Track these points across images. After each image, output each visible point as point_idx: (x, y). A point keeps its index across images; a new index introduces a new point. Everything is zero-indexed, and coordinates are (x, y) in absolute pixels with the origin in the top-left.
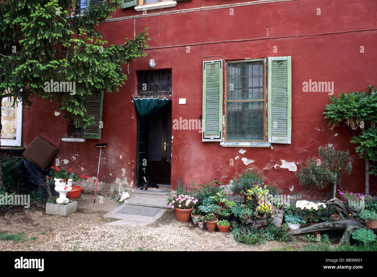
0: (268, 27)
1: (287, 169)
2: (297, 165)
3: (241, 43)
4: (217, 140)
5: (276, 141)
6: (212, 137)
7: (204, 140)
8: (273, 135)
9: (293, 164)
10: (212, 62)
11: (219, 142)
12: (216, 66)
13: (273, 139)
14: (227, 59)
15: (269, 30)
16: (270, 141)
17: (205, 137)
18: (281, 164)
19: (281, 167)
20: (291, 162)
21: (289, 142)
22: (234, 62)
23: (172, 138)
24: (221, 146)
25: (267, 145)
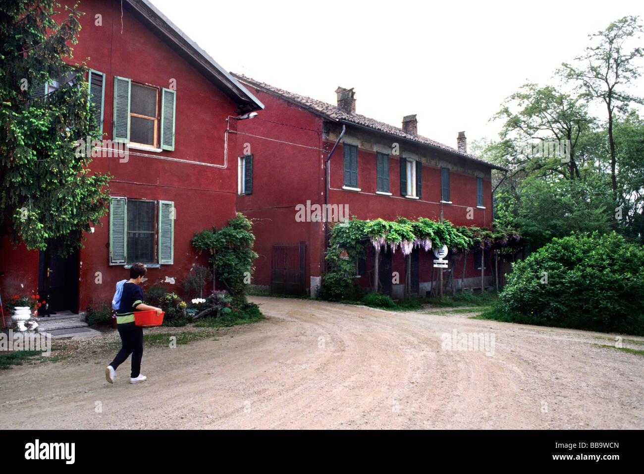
0: (158, 177)
1: (169, 283)
2: (175, 279)
3: (140, 186)
4: (123, 264)
5: (164, 262)
6: (118, 261)
7: (111, 264)
8: (162, 258)
9: (172, 279)
10: (119, 198)
11: (124, 265)
12: (122, 202)
13: (162, 262)
14: (129, 197)
15: (159, 179)
16: (160, 263)
17: (113, 261)
18: (165, 279)
19: (165, 281)
20: (171, 277)
21: (172, 264)
22: (133, 200)
23: (81, 263)
24: (125, 269)
25: (158, 266)
